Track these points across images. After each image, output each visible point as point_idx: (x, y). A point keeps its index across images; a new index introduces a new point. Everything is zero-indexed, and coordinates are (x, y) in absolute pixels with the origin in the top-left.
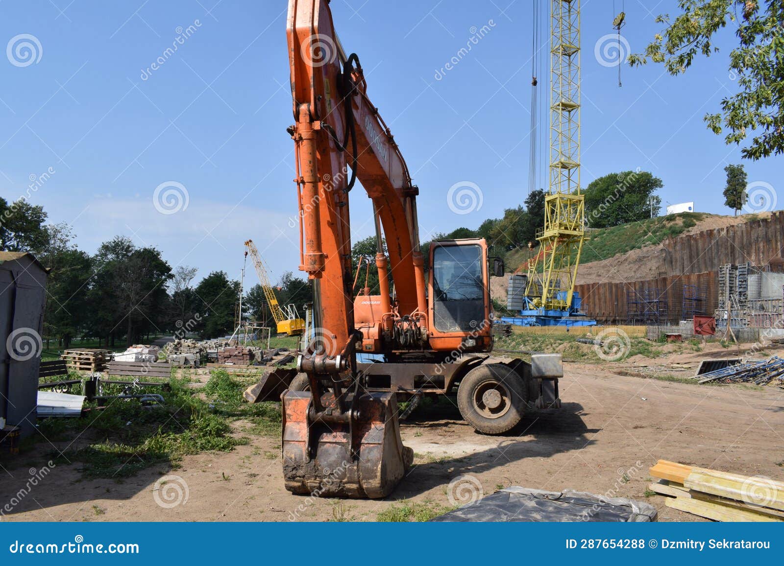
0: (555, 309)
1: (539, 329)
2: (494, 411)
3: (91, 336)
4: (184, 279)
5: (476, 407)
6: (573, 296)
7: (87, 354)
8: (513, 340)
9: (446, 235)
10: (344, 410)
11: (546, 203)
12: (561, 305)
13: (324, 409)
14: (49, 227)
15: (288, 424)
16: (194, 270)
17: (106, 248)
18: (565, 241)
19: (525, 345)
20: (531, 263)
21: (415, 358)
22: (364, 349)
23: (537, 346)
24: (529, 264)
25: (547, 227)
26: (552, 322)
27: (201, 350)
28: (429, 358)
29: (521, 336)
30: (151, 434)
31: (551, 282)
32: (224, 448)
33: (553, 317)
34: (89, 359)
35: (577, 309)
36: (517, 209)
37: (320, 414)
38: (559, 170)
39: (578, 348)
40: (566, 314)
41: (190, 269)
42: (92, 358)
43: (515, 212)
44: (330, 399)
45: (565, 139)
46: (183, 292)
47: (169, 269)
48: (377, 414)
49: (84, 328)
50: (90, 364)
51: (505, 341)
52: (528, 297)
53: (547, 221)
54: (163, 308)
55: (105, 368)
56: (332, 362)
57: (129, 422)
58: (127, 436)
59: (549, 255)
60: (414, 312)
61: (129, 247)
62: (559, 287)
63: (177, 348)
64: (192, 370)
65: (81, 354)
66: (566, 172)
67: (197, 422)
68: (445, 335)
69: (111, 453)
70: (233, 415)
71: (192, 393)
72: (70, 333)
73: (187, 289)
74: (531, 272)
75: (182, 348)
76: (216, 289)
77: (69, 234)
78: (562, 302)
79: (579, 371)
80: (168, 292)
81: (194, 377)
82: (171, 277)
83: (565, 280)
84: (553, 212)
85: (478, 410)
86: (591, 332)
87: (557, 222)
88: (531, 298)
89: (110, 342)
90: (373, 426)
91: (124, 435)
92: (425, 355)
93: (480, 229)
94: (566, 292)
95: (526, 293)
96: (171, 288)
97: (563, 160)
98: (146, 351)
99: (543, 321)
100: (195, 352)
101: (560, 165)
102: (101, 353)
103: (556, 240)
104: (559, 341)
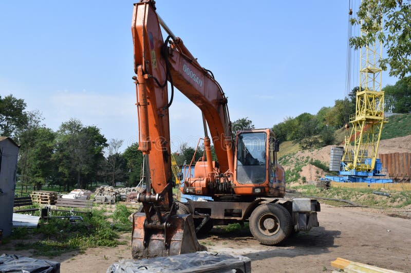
0: (363, 170)
1: (350, 185)
2: (271, 231)
3: (54, 184)
4: (115, 147)
5: (260, 228)
6: (376, 162)
7: (46, 194)
8: (331, 192)
9: (294, 118)
10: (162, 222)
11: (357, 97)
12: (367, 168)
13: (152, 221)
14: (27, 113)
15: (135, 229)
16: (121, 141)
17: (64, 126)
18: (370, 124)
19: (338, 195)
20: (347, 138)
21: (228, 199)
22: (196, 193)
23: (346, 195)
24: (346, 139)
25: (358, 114)
26: (361, 179)
27: (116, 193)
28: (236, 199)
29: (336, 189)
30: (73, 237)
31: (360, 152)
32: (111, 245)
33: (361, 176)
34: (47, 197)
35: (379, 171)
36: (344, 100)
37: (150, 224)
38: (367, 74)
39: (373, 198)
40: (371, 175)
41: (119, 140)
42: (48, 196)
43: (342, 102)
44: (155, 218)
45: (371, 52)
46: (114, 156)
47: (106, 141)
48: (180, 226)
49: (50, 179)
50: (47, 200)
51: (325, 192)
52: (344, 162)
53: (358, 109)
54: (101, 166)
55: (56, 203)
56: (154, 197)
57: (62, 231)
58: (60, 237)
59: (358, 133)
60: (227, 172)
61: (79, 125)
62: (367, 155)
63: (102, 191)
64: (109, 205)
65: (42, 194)
66: (371, 75)
67: (99, 232)
68: (243, 186)
69: (50, 246)
70: (124, 230)
71: (105, 218)
72: (40, 182)
73: (117, 153)
74: (347, 144)
75: (104, 192)
76: (136, 154)
77: (40, 117)
78: (368, 166)
79: (364, 213)
80: (104, 156)
81: (108, 209)
82: (107, 145)
83: (370, 151)
84: (361, 103)
85: (261, 230)
86: (384, 187)
87: (365, 110)
88: (346, 163)
89: (67, 188)
90: (178, 231)
91: (58, 237)
92: (233, 198)
93: (318, 114)
94: (371, 159)
95: (343, 160)
96: (106, 153)
97: (369, 67)
98: (82, 193)
99: (353, 179)
100: (112, 194)
101: (367, 71)
102: (54, 194)
103: (363, 122)
104: (361, 193)
